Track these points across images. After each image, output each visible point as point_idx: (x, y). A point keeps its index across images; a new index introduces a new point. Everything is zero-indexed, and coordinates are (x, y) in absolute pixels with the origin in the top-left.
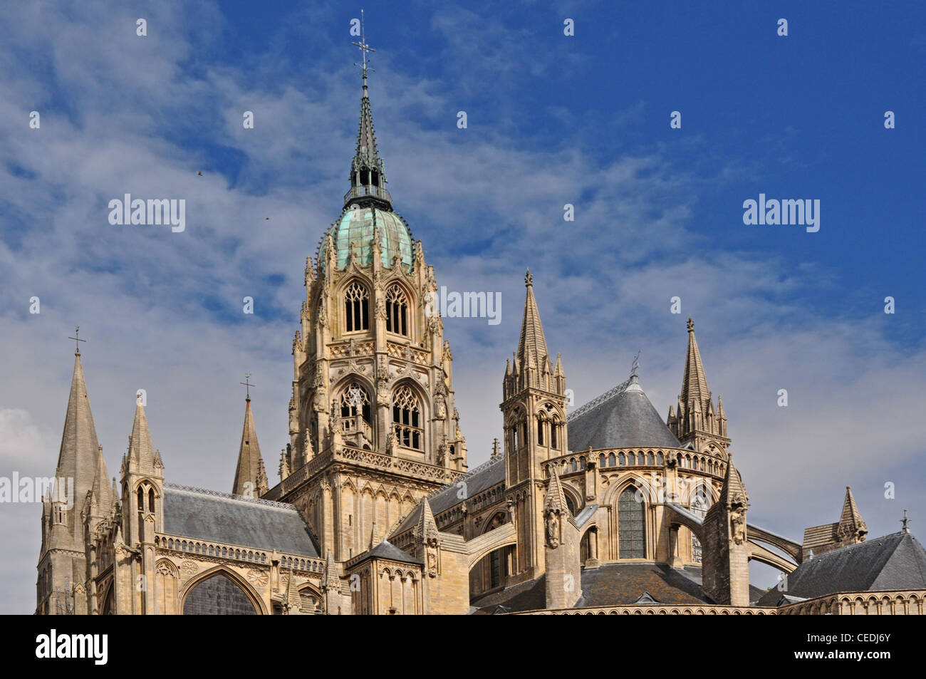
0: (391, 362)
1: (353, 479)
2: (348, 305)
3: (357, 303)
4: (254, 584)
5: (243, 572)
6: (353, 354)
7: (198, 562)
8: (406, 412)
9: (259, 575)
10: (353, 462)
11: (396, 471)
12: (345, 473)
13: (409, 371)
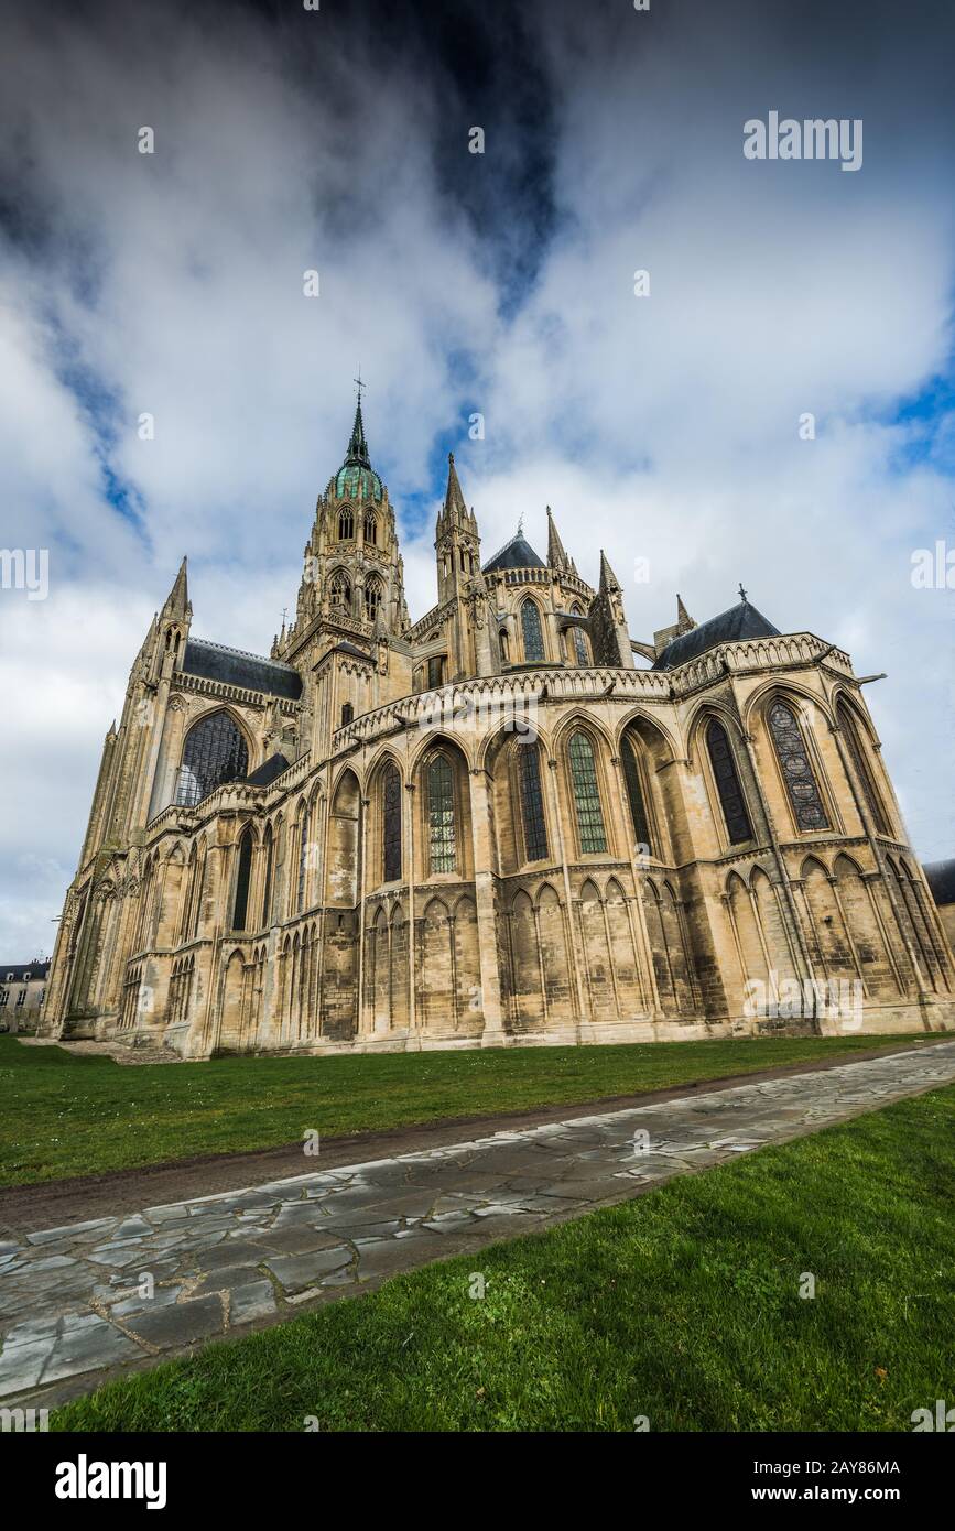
0: (365, 559)
1: (335, 639)
2: (341, 521)
3: (346, 521)
4: (250, 724)
5: (242, 711)
6: (342, 552)
7: (205, 700)
8: (373, 595)
9: (253, 715)
10: (335, 624)
11: (365, 634)
12: (330, 633)
13: (376, 565)
